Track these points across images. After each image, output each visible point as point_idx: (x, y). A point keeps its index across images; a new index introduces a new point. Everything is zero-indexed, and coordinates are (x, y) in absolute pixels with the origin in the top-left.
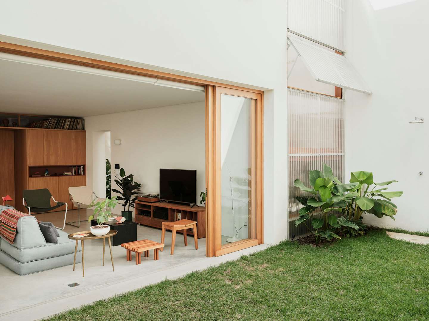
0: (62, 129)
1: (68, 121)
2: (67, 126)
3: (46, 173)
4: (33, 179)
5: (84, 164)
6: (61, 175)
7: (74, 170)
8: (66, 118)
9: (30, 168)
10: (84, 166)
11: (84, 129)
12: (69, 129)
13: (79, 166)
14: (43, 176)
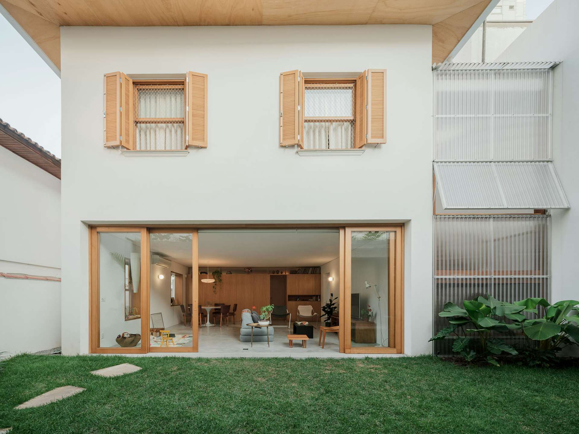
0: (307, 274)
1: (311, 269)
2: (310, 272)
3: (298, 299)
4: (290, 302)
5: (319, 294)
6: (306, 300)
7: (314, 298)
8: (309, 267)
9: (289, 296)
10: (320, 296)
11: (320, 273)
12: (311, 274)
13: (317, 296)
14: (296, 300)
